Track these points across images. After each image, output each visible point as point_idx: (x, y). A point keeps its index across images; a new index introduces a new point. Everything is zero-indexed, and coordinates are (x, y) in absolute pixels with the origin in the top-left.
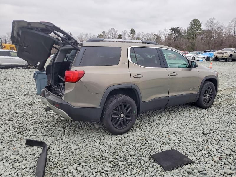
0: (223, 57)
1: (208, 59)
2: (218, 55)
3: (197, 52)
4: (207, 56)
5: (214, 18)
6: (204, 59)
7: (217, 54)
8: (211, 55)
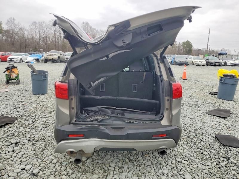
0: (53, 58)
1: (38, 60)
2: (48, 57)
3: (24, 53)
4: (36, 58)
5: (14, 18)
6: (34, 60)
7: (47, 55)
8: (40, 57)
